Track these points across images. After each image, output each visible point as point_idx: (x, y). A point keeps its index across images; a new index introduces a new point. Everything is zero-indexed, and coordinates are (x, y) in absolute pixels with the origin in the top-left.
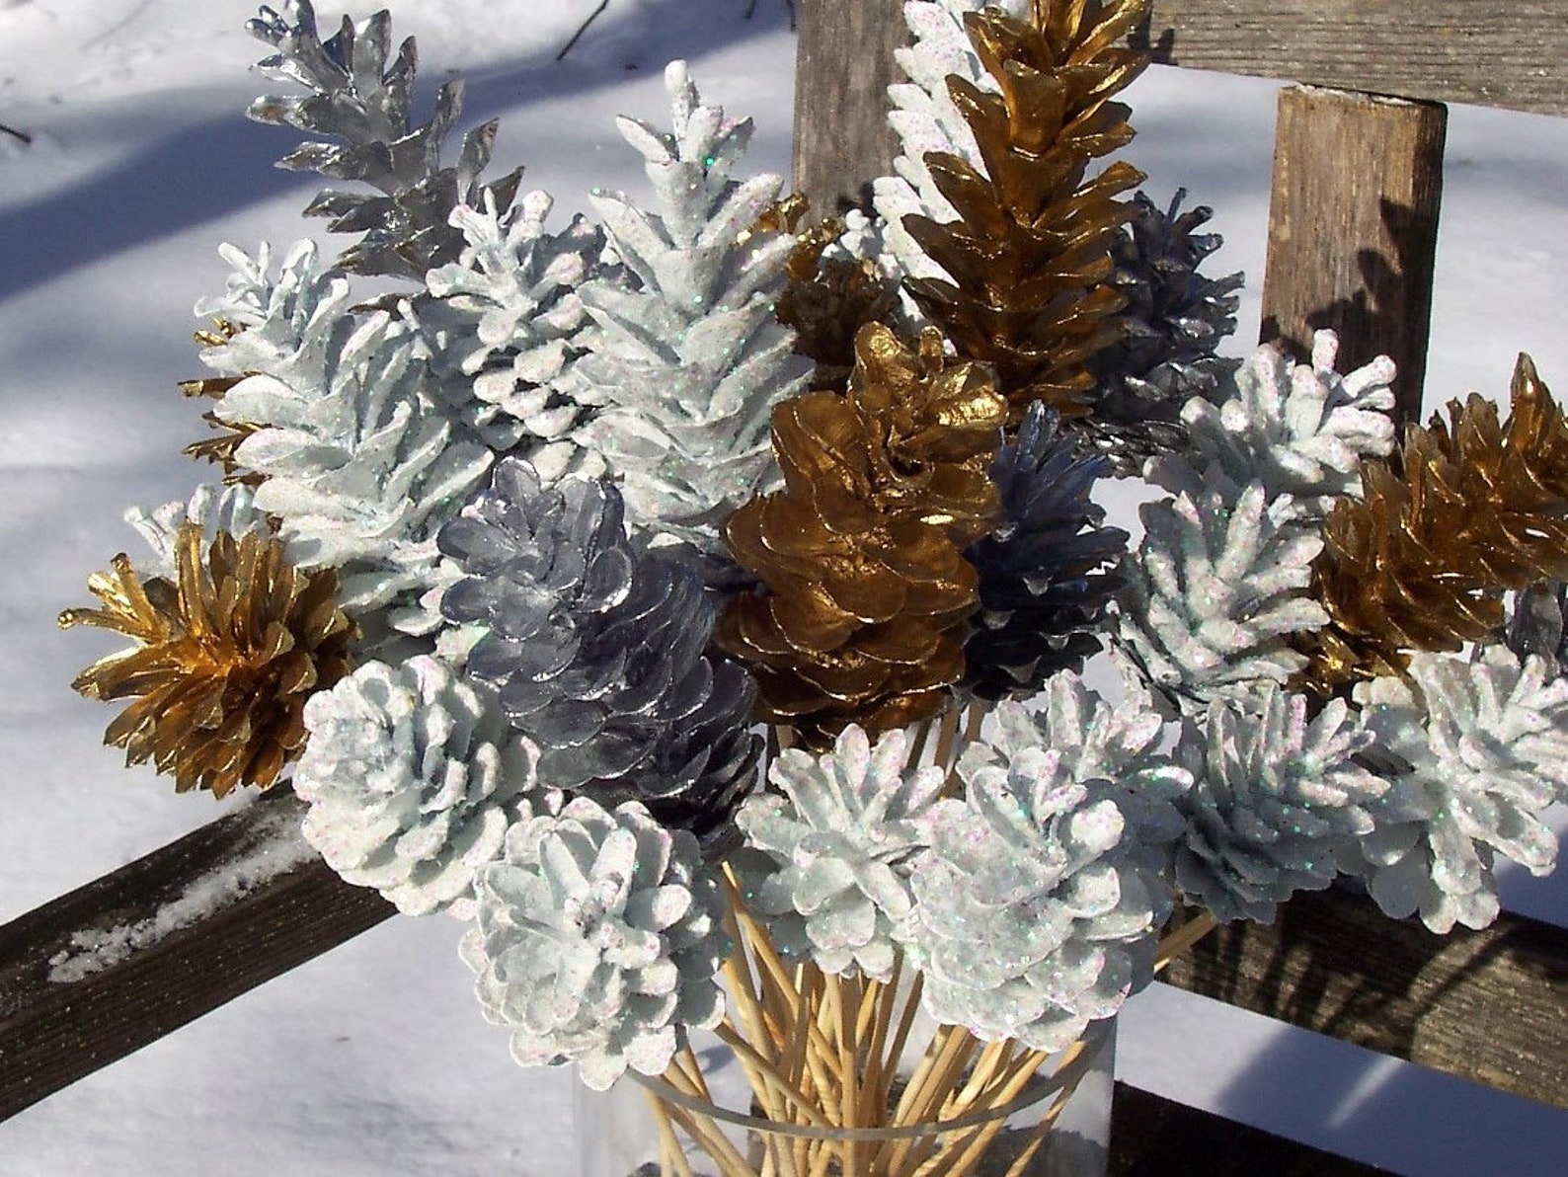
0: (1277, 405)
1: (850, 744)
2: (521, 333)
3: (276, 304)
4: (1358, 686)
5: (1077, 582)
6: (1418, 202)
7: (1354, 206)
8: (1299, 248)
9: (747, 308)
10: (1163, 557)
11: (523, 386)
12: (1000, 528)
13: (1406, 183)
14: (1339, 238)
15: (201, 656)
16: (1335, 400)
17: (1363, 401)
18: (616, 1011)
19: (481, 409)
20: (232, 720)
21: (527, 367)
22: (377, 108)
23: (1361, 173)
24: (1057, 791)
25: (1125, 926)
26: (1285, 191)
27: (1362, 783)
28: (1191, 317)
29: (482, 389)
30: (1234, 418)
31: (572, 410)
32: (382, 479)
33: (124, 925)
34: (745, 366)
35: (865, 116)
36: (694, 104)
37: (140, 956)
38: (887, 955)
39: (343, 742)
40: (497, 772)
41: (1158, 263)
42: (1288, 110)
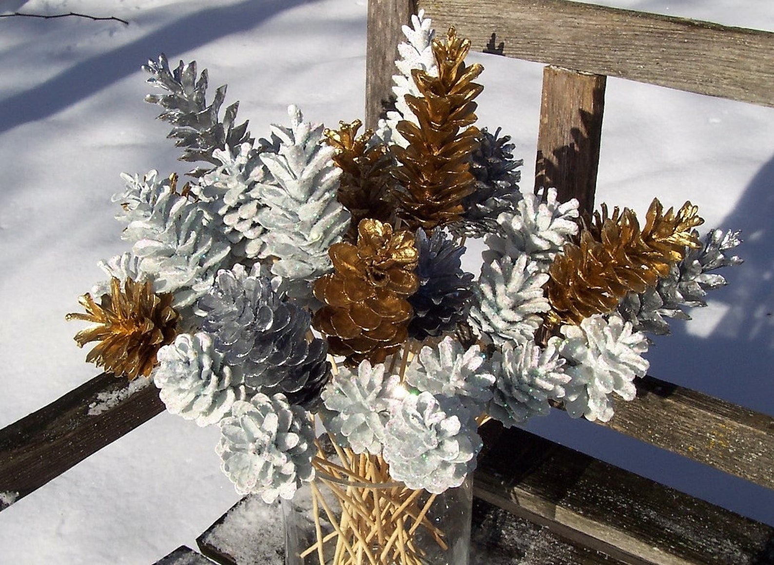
0: (534, 217)
1: (364, 367)
2: (242, 197)
3: (142, 196)
4: (562, 327)
5: (455, 293)
6: (595, 112)
7: (571, 112)
8: (551, 127)
9: (321, 201)
10: (487, 285)
11: (241, 220)
12: (423, 281)
13: (591, 105)
14: (566, 124)
15: (121, 328)
16: (556, 215)
17: (566, 215)
18: (271, 483)
19: (226, 228)
20: (131, 357)
21: (244, 212)
22: (191, 100)
23: (574, 100)
24: (434, 415)
25: (463, 458)
26: (546, 105)
27: (561, 377)
28: (501, 180)
29: (226, 220)
30: (516, 225)
31: (261, 228)
32: (189, 257)
33: (116, 391)
34: (322, 220)
35: (392, 70)
36: (300, 121)
37: (122, 403)
38: (379, 447)
39: (171, 369)
40: (230, 378)
41: (489, 160)
42: (547, 75)
